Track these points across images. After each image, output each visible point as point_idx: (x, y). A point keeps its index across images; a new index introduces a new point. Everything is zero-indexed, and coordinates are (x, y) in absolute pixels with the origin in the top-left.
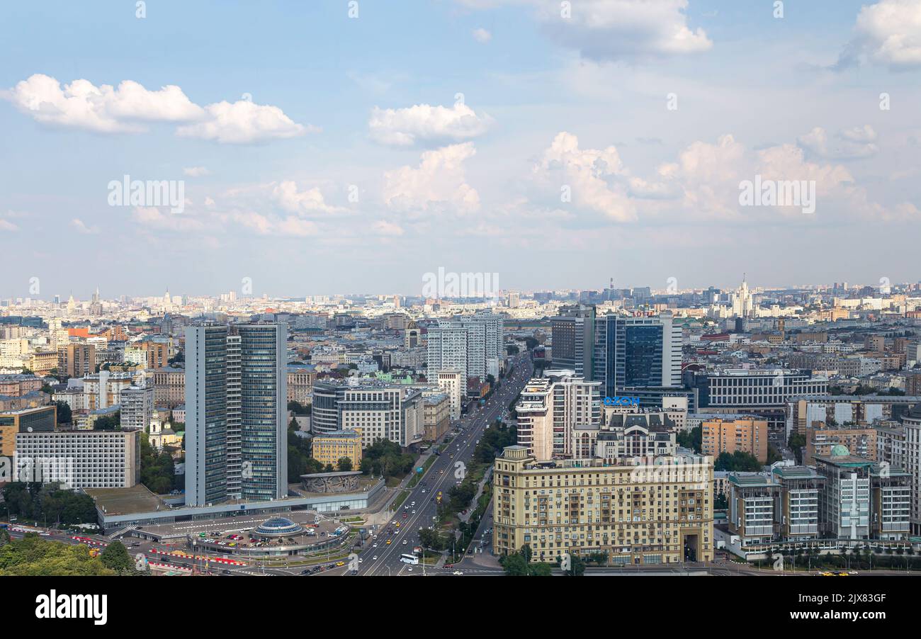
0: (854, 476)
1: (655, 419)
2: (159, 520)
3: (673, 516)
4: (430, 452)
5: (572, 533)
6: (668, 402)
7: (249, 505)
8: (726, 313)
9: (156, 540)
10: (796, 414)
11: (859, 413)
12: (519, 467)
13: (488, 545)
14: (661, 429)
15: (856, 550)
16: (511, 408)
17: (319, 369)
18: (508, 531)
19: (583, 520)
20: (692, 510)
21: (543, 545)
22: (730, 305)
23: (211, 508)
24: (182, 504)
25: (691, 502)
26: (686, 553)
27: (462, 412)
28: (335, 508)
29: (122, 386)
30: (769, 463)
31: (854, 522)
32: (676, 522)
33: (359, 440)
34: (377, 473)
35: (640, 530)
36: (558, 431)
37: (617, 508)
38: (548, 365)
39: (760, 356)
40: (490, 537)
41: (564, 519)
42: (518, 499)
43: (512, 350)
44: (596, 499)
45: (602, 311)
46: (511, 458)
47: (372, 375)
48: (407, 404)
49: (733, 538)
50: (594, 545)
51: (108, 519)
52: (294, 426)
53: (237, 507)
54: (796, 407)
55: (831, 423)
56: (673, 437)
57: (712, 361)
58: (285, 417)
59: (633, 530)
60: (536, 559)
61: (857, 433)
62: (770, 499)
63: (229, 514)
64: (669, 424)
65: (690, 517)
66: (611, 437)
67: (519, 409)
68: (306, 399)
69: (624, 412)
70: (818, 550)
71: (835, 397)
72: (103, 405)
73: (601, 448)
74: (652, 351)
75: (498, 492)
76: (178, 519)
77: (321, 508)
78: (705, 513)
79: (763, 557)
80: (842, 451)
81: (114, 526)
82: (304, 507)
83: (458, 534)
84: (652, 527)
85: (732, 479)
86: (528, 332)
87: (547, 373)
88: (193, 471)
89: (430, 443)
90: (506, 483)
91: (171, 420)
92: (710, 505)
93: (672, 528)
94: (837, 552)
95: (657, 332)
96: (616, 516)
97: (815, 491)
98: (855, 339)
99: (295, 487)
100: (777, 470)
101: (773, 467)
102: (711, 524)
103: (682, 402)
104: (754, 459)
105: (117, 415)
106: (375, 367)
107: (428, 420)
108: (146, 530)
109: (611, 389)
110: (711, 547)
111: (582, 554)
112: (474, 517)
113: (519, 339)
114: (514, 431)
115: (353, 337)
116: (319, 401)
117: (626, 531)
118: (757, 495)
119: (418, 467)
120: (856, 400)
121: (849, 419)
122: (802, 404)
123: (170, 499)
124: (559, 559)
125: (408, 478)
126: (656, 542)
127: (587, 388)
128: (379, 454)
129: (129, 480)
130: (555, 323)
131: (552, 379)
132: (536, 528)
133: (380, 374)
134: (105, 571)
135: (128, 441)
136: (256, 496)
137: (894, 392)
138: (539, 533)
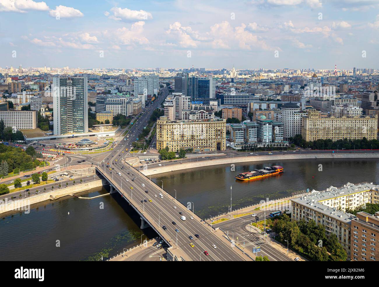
0: (267, 124)
1: (208, 108)
2: (45, 139)
3: (213, 137)
4: (136, 118)
5: (181, 143)
6: (211, 103)
7: (75, 135)
8: (228, 76)
9: (44, 146)
10: (250, 106)
11: (268, 106)
12: (165, 123)
13: (155, 147)
14: (210, 111)
15: (268, 145)
16: (162, 104)
17: (98, 92)
18: (161, 142)
20: (219, 135)
21: (173, 146)
22: (229, 74)
23: (63, 136)
24: (53, 134)
25: (219, 133)
26: (217, 148)
27: (146, 106)
28: (104, 136)
29: (31, 96)
30: (242, 121)
31: (267, 138)
32: (214, 139)
33: (112, 114)
34: (118, 125)
35: (203, 141)
36: (177, 111)
38: (173, 91)
39: (239, 89)
40: (155, 144)
41: (179, 138)
42: (164, 132)
43: (162, 87)
45: (190, 75)
46: (162, 120)
47: (116, 94)
48: (128, 103)
49: (232, 143)
50: (189, 146)
51: (27, 139)
52: (90, 110)
53: (72, 136)
54: (250, 105)
55: (260, 109)
56: (213, 113)
57: (225, 91)
58: (87, 107)
59: (201, 141)
60: (170, 151)
61: (268, 112)
62: (243, 132)
63: (69, 137)
64: (212, 109)
65: (219, 137)
66: (194, 113)
67: (164, 105)
68: (94, 101)
69: (198, 106)
70: (257, 146)
71: (261, 102)
72: (24, 102)
73: (191, 117)
74: (206, 87)
75: (158, 130)
76: (51, 139)
77: (100, 136)
78: (223, 136)
79: (241, 148)
80: (264, 117)
81: (30, 141)
82: (94, 135)
83: (145, 143)
84: (207, 140)
85: (232, 126)
86: (167, 81)
87: (173, 94)
88: (56, 123)
89: (135, 115)
90: (161, 128)
91: (48, 107)
92: (225, 134)
93: (213, 141)
94: (263, 146)
95: (208, 82)
96: (196, 137)
97: (256, 129)
99: (91, 129)
100: (245, 123)
101: (244, 122)
102: (225, 139)
103: (216, 103)
104: (238, 120)
105: (29, 106)
106: (117, 91)
107: (135, 108)
108: (41, 142)
109: (194, 99)
110: (225, 146)
111: (185, 149)
112: (150, 138)
113: (164, 83)
114: (163, 111)
115: (109, 82)
116: (98, 102)
117: (199, 142)
118: (239, 130)
119: (131, 123)
120: (268, 103)
121: (266, 108)
122: (252, 104)
123: (49, 132)
124: (178, 151)
125: (128, 126)
126: (208, 145)
127: (186, 98)
128: (119, 119)
129: (34, 126)
130: (175, 78)
131: (175, 96)
132: (170, 142)
133: (118, 94)
134: (28, 156)
135: (34, 114)
136: (78, 132)
137: (278, 100)
138: (171, 143)
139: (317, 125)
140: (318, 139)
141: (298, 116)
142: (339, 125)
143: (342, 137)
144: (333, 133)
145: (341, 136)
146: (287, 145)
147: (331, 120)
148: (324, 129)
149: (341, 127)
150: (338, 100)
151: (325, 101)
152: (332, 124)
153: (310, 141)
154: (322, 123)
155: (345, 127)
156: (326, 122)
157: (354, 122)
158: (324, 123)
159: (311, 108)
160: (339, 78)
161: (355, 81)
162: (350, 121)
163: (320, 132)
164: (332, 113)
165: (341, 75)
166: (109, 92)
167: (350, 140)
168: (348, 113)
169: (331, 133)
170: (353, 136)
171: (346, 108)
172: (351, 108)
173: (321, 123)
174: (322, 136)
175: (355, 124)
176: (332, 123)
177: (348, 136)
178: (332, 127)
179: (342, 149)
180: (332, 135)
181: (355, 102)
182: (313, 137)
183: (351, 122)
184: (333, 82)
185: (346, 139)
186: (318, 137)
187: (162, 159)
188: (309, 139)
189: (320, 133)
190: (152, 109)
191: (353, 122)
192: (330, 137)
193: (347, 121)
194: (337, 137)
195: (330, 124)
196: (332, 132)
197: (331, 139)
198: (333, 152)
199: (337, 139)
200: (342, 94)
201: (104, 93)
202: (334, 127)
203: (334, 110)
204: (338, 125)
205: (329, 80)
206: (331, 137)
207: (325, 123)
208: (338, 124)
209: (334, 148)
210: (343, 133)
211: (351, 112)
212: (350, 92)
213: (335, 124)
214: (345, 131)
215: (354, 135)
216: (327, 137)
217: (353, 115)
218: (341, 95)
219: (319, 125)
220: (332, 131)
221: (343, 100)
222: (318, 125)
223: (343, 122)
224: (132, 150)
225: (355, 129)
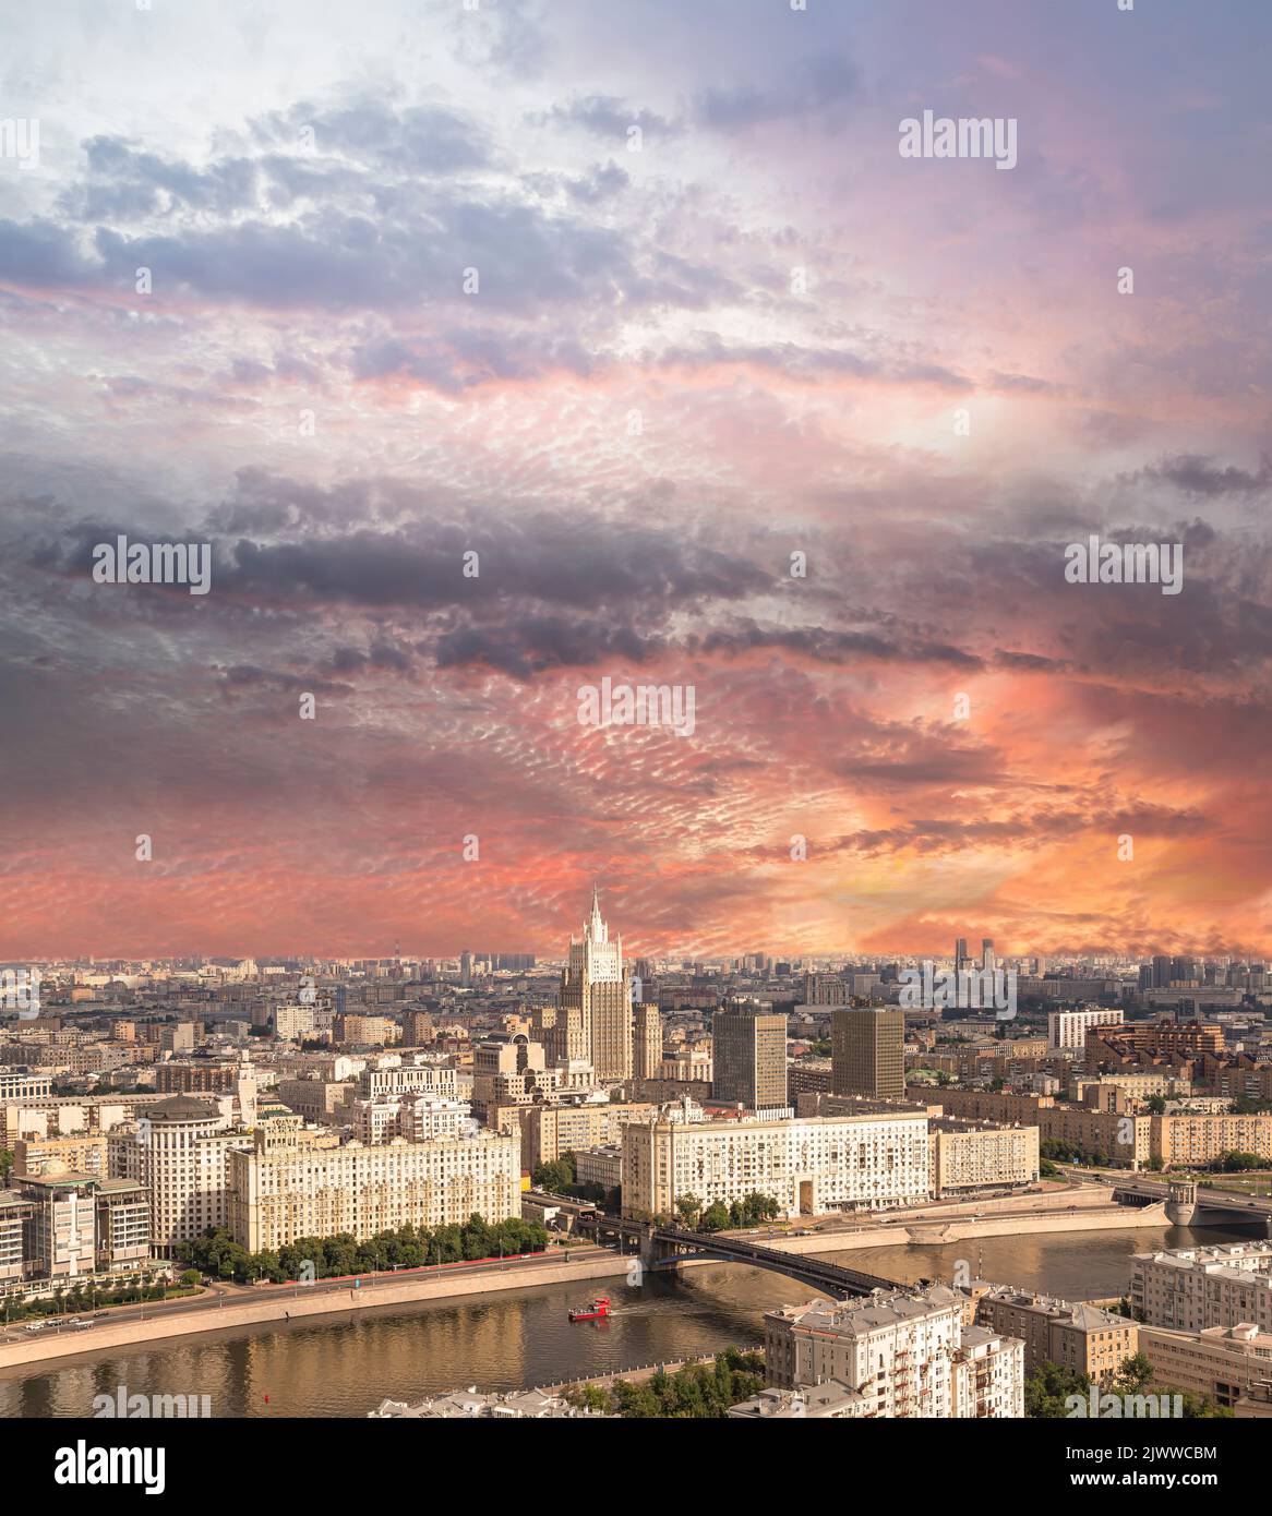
0: (73, 1198)
10: (3, 1123)
11: (92, 1118)
15: (76, 1288)
31: (74, 1255)
54: (4, 1116)
55: (52, 1133)
70: (21, 1298)
71: (61, 1100)
80: (59, 1168)
94: (49, 1295)
97: (19, 1222)
98: (100, 1026)
120: (90, 1102)
121: (78, 1127)
122: (12, 1111)
137: (142, 1089)
139: (294, 1181)
140: (299, 1236)
141: (214, 1149)
142: (380, 1174)
143: (392, 1223)
144: (358, 1210)
145: (389, 1219)
146: (164, 1279)
147: (347, 1159)
148: (321, 1194)
149: (388, 1180)
150: (384, 1076)
151: (340, 1082)
152: (352, 1172)
153: (265, 1251)
154: (313, 1171)
155: (403, 1180)
156: (329, 1165)
157: (436, 1160)
158: (320, 1170)
159: (281, 1113)
160: (407, 990)
161: (466, 998)
162: (421, 1154)
163: (306, 1209)
164: (360, 1127)
165: (418, 978)
167: (422, 1230)
168: (420, 1125)
169: (352, 1210)
170: (433, 1215)
171: (410, 1107)
172: (428, 1104)
173: (309, 1171)
174: (312, 1226)
175: (439, 1164)
176: (354, 1167)
177: (415, 1216)
178: (354, 1184)
179: (392, 1268)
180: (355, 1218)
181: (449, 1082)
182: (276, 1230)
183: (425, 1160)
184: (384, 1007)
185: (408, 1227)
186: (298, 1229)
188: (261, 1240)
189: (306, 1215)
191: (433, 1157)
192: (346, 1225)
193: (410, 1158)
194: (374, 1221)
195: (345, 1172)
196: (352, 1205)
197: (350, 1231)
198: (357, 1282)
199: (374, 1230)
200: (411, 1052)
202: (362, 1183)
203: (365, 1116)
204: (377, 1173)
205: (368, 997)
206: (352, 1223)
207: (324, 1170)
208: (374, 1169)
209: (362, 1267)
210: (396, 1206)
211: (428, 1121)
212: (439, 1042)
213: (366, 1170)
214: (403, 1195)
215: (436, 1210)
216: (333, 1228)
217: (436, 1131)
218: (403, 1056)
219: (301, 1180)
220: (352, 1200)
221: (405, 1075)
222: (298, 1180)
223: (395, 1160)
225: (439, 1184)
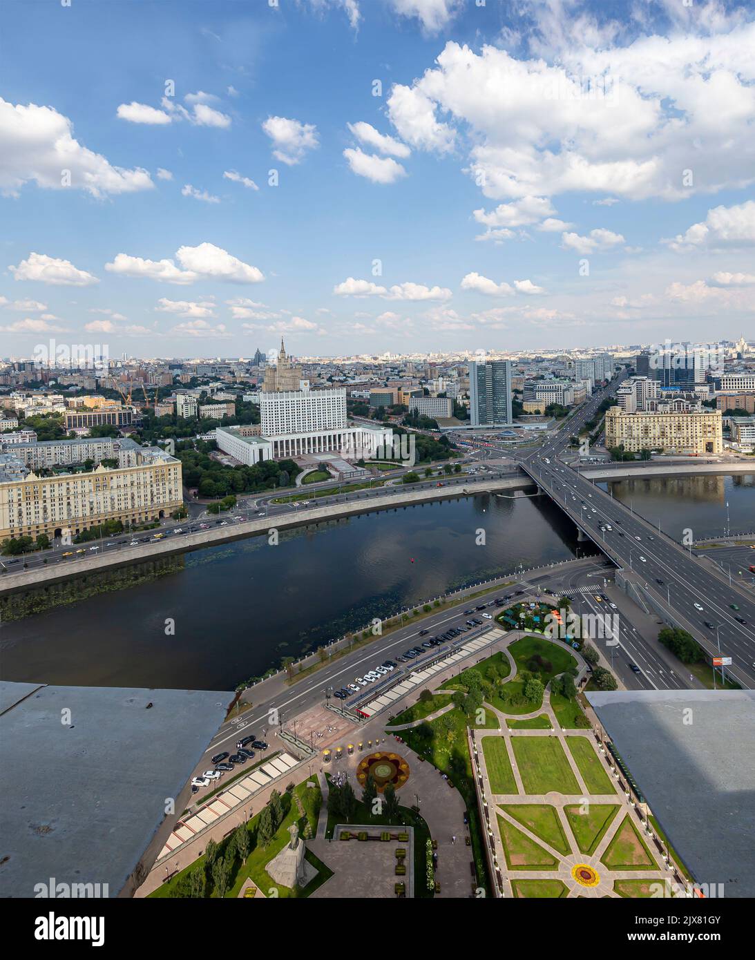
1: (689, 396)
2: (461, 429)
3: (699, 434)
4: (577, 408)
5: (645, 440)
6: (697, 389)
7: (496, 426)
8: (732, 351)
9: (459, 436)
12: (618, 415)
13: (603, 444)
14: (693, 400)
16: (615, 392)
17: (527, 377)
18: (613, 440)
19: (650, 435)
20: (709, 432)
21: (630, 445)
22: (734, 348)
23: (481, 426)
24: (470, 424)
25: (709, 429)
26: (707, 449)
27: (592, 393)
28: (533, 428)
29: (447, 383)
32: (701, 437)
33: (544, 403)
34: (552, 416)
35: (681, 440)
36: (639, 399)
37: (669, 431)
38: (634, 374)
40: (604, 441)
41: (641, 435)
42: (617, 427)
43: (618, 369)
44: (657, 427)
46: (616, 411)
47: (550, 379)
48: (564, 390)
49: (733, 443)
50: (657, 445)
51: (441, 428)
52: (516, 398)
53: (492, 426)
56: (699, 403)
58: (511, 394)
59: (677, 440)
60: (626, 450)
63: (488, 428)
64: (698, 397)
65: (709, 435)
66: (666, 403)
67: (618, 392)
68: (521, 388)
69: (673, 393)
72: (440, 389)
73: (660, 407)
75: (607, 424)
76: (468, 429)
77: (527, 428)
78: (717, 433)
79: (751, 451)
81: (445, 430)
82: (519, 427)
84: (688, 438)
85: (733, 420)
86: (627, 362)
87: (633, 378)
88: (474, 412)
89: (577, 405)
90: (611, 420)
91: (466, 395)
92: (720, 430)
93: (699, 440)
96: (669, 434)
99: (515, 420)
102: (721, 438)
103: (706, 389)
104: (747, 412)
105: (446, 393)
106: (552, 376)
107: (576, 396)
108: (456, 432)
109: (666, 384)
110: (721, 447)
111: (650, 449)
112: (597, 433)
113: (622, 365)
114: (616, 401)
115: (543, 365)
116: (527, 389)
117: (674, 440)
118: (747, 426)
119: (571, 413)
123: (465, 422)
124: (638, 450)
125: (566, 418)
126: (690, 445)
127: (653, 384)
128: (553, 409)
129: (449, 415)
130: (639, 358)
131: (635, 380)
132: (626, 438)
133: (554, 379)
134: (441, 445)
135: (449, 402)
136: (500, 423)
138: (628, 440)
166: (542, 377)
187: (613, 460)
190: (601, 397)
201: (536, 379)
224: (570, 447)
